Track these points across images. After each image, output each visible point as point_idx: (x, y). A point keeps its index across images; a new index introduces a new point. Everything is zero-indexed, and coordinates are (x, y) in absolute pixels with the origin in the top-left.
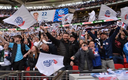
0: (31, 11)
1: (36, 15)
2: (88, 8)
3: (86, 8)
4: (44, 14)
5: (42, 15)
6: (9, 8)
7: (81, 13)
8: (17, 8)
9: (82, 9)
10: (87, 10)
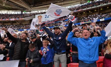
0: (36, 14)
1: (40, 17)
2: (85, 9)
3: (84, 9)
4: (47, 17)
5: (45, 18)
6: (19, 13)
7: (79, 14)
8: (26, 12)
9: (80, 10)
10: (84, 11)
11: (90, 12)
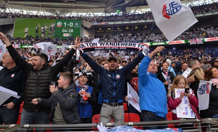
10: (110, 26)
11: (118, 29)
